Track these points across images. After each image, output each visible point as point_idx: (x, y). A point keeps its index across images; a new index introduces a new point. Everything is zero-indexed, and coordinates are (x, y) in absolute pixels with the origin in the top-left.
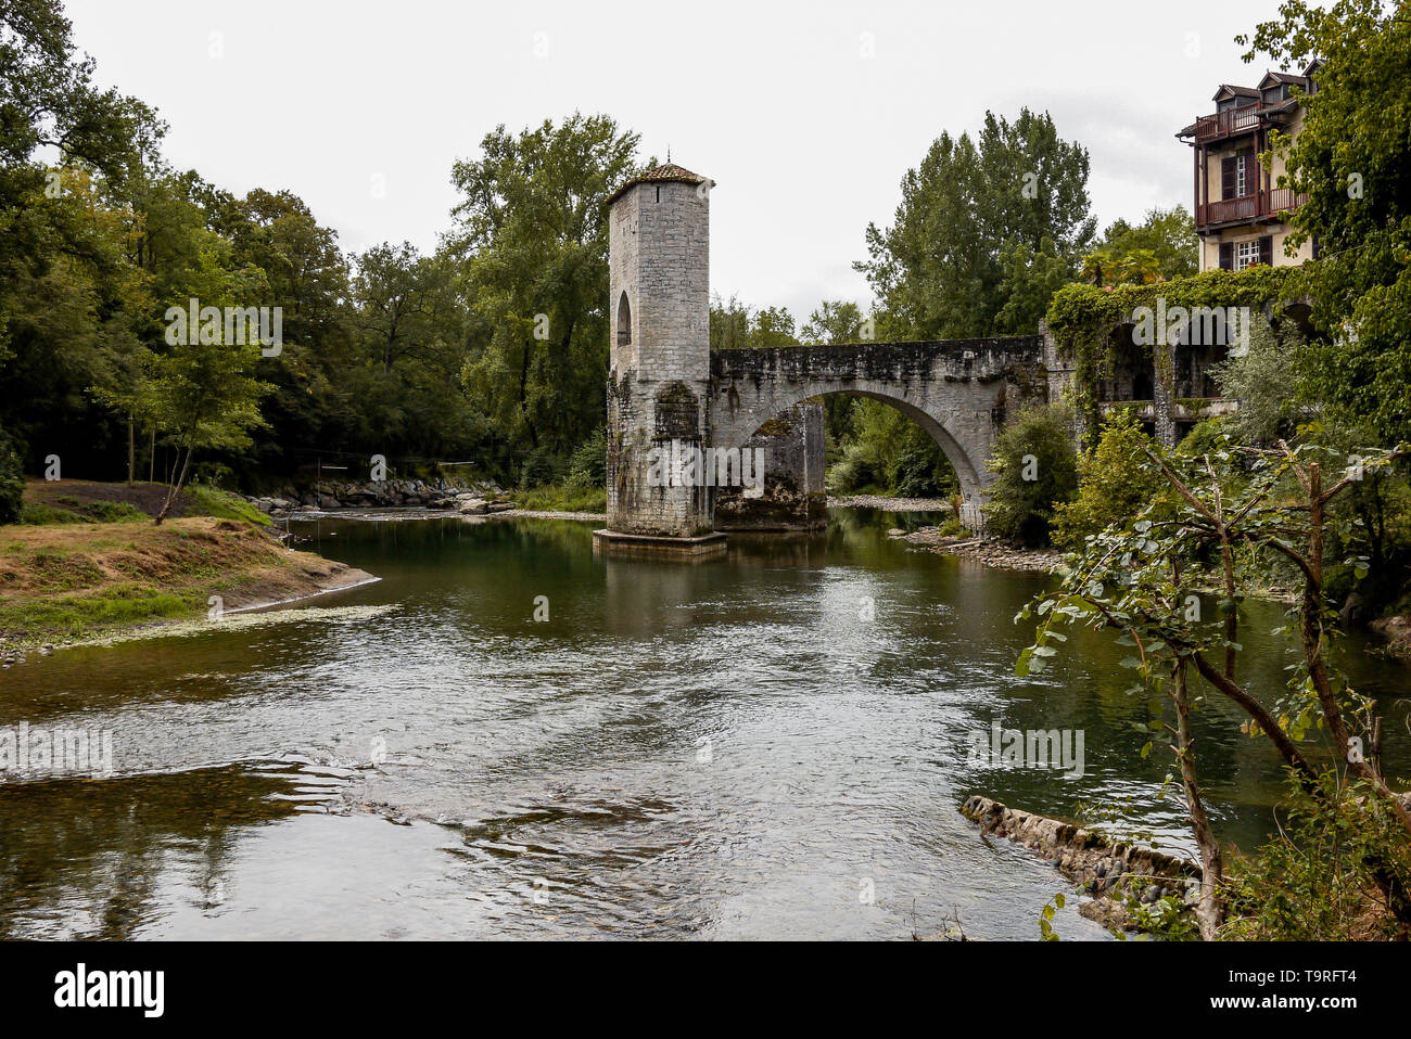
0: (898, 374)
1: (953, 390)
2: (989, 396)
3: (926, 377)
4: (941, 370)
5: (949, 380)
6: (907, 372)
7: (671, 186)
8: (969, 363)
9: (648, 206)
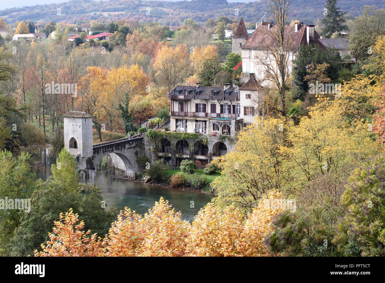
0: (120, 148)
1: (129, 150)
2: (134, 151)
3: (125, 148)
4: (127, 146)
5: (128, 148)
6: (121, 148)
7: (88, 119)
8: (131, 144)
9: (84, 123)
